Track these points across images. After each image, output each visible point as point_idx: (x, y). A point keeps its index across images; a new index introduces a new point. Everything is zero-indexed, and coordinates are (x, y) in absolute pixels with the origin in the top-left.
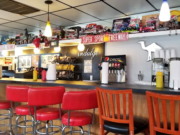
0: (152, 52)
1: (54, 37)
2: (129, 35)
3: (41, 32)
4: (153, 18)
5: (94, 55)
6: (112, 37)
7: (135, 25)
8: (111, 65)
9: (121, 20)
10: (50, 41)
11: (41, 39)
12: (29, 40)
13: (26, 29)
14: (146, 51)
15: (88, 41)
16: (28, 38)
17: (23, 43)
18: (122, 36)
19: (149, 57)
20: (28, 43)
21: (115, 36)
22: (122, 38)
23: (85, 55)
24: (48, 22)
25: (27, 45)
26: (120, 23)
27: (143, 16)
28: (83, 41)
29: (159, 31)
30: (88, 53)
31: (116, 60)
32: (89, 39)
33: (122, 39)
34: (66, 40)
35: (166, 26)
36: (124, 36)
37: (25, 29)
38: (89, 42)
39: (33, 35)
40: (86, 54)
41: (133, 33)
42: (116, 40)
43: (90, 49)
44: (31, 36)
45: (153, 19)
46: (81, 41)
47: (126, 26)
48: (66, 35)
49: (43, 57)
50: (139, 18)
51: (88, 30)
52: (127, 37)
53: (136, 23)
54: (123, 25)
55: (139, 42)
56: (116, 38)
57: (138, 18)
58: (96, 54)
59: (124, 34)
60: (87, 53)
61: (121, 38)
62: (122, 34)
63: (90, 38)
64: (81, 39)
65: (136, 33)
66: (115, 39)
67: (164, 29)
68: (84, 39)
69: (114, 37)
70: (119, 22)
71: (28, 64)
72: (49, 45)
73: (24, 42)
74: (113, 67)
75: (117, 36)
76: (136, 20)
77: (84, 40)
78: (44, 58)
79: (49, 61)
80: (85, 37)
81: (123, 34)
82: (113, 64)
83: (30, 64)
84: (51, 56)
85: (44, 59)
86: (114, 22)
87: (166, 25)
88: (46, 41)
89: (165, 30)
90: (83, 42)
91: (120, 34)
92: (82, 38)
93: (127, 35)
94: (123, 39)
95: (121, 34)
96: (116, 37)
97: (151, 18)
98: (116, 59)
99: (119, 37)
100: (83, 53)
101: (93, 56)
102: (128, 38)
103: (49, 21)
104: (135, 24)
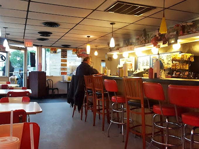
1: (173, 34)
10: (168, 38)
11: (159, 38)
12: (147, 40)
13: (145, 29)
16: (146, 39)
17: (141, 43)
20: (146, 43)
24: (163, 18)
25: (145, 45)
34: (186, 35)
37: (143, 30)
39: (151, 35)
44: (149, 36)
48: (186, 30)
49: (162, 56)
71: (147, 65)
72: (167, 42)
73: (143, 43)
79: (168, 60)
83: (149, 64)
84: (170, 55)
88: (163, 38)
103: (164, 16)
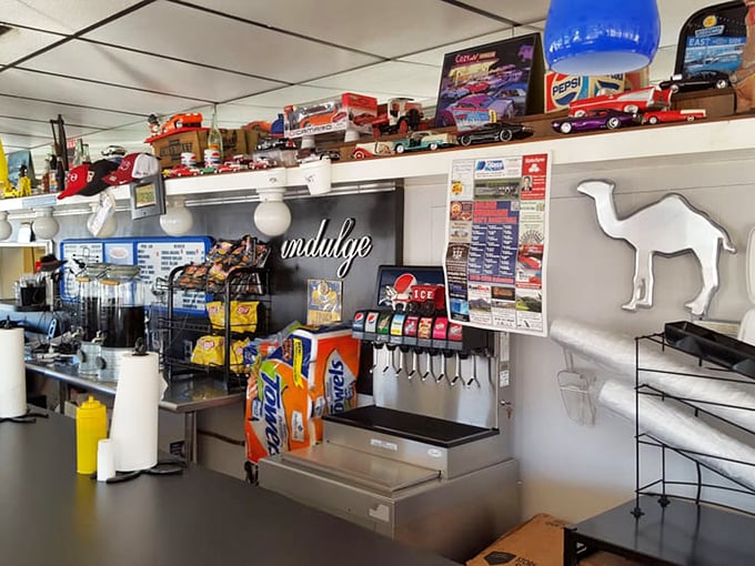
9: (482, 56)
14: (624, 243)
16: (61, 166)
19: (637, 282)
26: (480, 71)
34: (199, 174)
43: (332, 224)
47: (512, 88)
49: (145, 254)
54: (493, 83)
55: (581, 189)
70: (474, 69)
78: (148, 257)
84: (174, 249)
85: (148, 262)
86: (450, 69)
101: (349, 261)
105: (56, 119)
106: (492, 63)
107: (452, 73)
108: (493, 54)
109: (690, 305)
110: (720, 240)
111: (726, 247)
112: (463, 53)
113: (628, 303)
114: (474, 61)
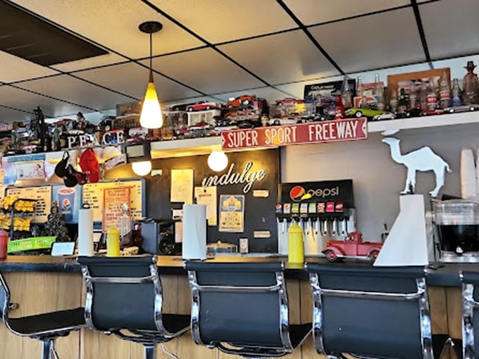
0: (417, 171)
2: (370, 123)
3: (82, 117)
4: (420, 80)
5: (252, 180)
6: (319, 130)
7: (373, 99)
8: (315, 208)
9: (326, 87)
13: (39, 107)
15: (244, 141)
18: (348, 127)
19: (408, 183)
21: (327, 128)
22: (350, 133)
23: (225, 182)
24: (151, 84)
25: (44, 156)
26: (326, 93)
27: (389, 76)
28: (230, 142)
29: (454, 112)
30: (233, 175)
31: (324, 194)
32: (248, 138)
33: (348, 136)
35: (473, 101)
36: (354, 128)
37: (35, 111)
38: (247, 144)
40: (228, 179)
41: (381, 120)
42: (331, 137)
43: (238, 165)
45: (419, 83)
46: (223, 143)
50: (381, 81)
51: (240, 112)
52: (365, 131)
53: (373, 93)
54: (334, 99)
56: (331, 134)
57: (377, 81)
58: (257, 177)
59: (354, 122)
60: (230, 177)
61: (347, 133)
62: (348, 123)
63: (250, 135)
64: (222, 137)
65: (390, 119)
66: (328, 135)
67: (468, 107)
68: (232, 138)
69: (325, 131)
70: (322, 92)
74: (321, 213)
75: (334, 127)
76: (372, 87)
77: (231, 140)
80: (236, 132)
81: (352, 122)
82: (322, 205)
85: (92, 195)
86: (308, 93)
87: (474, 98)
89: (470, 111)
90: (229, 145)
91: (342, 122)
92: (225, 135)
93: (364, 125)
94: (351, 136)
95: (346, 122)
96: (332, 131)
97: (414, 81)
98: (327, 192)
99: (340, 130)
100: (216, 177)
101: (251, 184)
102: (368, 133)
104: (372, 97)
105: (36, 109)
106: (332, 90)
107: (310, 94)
108: (332, 86)
109: (430, 193)
110: (446, 168)
111: (448, 169)
112: (315, 85)
113: (403, 191)
114: (322, 89)
